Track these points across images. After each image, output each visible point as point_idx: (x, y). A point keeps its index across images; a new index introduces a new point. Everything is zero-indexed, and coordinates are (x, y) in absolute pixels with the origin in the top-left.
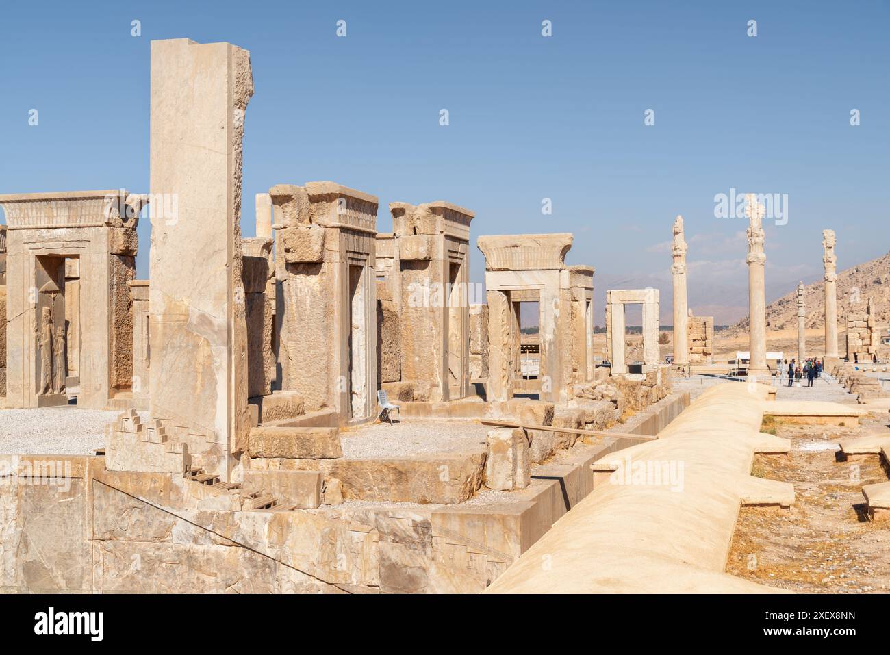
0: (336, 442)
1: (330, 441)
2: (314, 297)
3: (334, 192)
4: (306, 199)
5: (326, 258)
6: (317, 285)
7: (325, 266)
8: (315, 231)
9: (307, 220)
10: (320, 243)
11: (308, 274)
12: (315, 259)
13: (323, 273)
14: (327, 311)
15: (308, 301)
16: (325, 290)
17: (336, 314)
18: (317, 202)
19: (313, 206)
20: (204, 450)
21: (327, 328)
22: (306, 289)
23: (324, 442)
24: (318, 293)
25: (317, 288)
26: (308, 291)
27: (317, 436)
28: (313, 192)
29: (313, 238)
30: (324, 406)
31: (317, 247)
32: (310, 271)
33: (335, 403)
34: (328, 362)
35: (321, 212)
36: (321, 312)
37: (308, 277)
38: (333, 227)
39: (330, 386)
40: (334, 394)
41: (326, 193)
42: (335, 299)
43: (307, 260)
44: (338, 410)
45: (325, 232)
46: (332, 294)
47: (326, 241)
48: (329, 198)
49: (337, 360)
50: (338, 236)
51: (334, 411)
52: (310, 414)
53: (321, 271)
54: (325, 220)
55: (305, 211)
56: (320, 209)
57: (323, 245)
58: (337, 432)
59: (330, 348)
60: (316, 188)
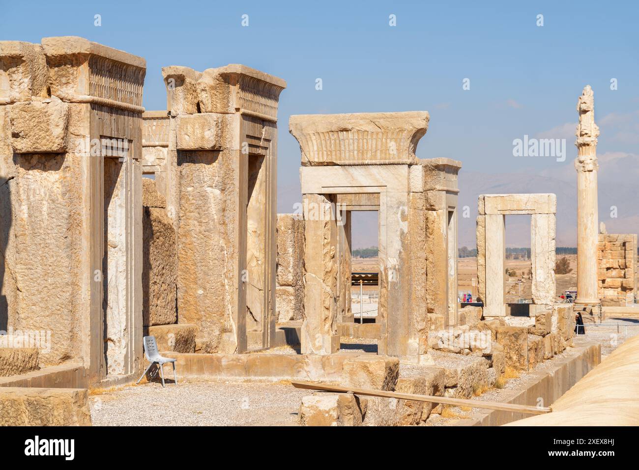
0: (84, 409)
1: (75, 408)
2: (53, 201)
3: (83, 51)
4: (42, 61)
5: (70, 145)
6: (57, 185)
7: (69, 157)
8: (56, 107)
9: (44, 92)
10: (62, 124)
11: (45, 169)
12: (55, 148)
13: (67, 167)
14: (72, 223)
15: (45, 209)
16: (70, 191)
17: (84, 224)
18: (59, 65)
19: (53, 71)
21: (72, 246)
22: (42, 190)
23: (67, 410)
24: (59, 197)
25: (58, 189)
26: (46, 195)
27: (57, 401)
28: (52, 52)
29: (52, 117)
30: (66, 357)
31: (58, 131)
32: (48, 164)
33: (83, 354)
34: (73, 295)
35: (64, 80)
36: (64, 223)
37: (45, 174)
38: (81, 102)
39: (76, 330)
40: (81, 341)
41: (71, 53)
42: (83, 205)
43: (44, 148)
44: (87, 364)
45: (69, 109)
46: (79, 198)
47: (71, 122)
48: (74, 60)
49: (85, 294)
50: (88, 114)
51: (80, 365)
52: (47, 370)
53: (64, 165)
54: (69, 91)
55: (41, 78)
56: (63, 76)
57: (66, 128)
58: (85, 396)
59: (76, 275)
60: (56, 46)
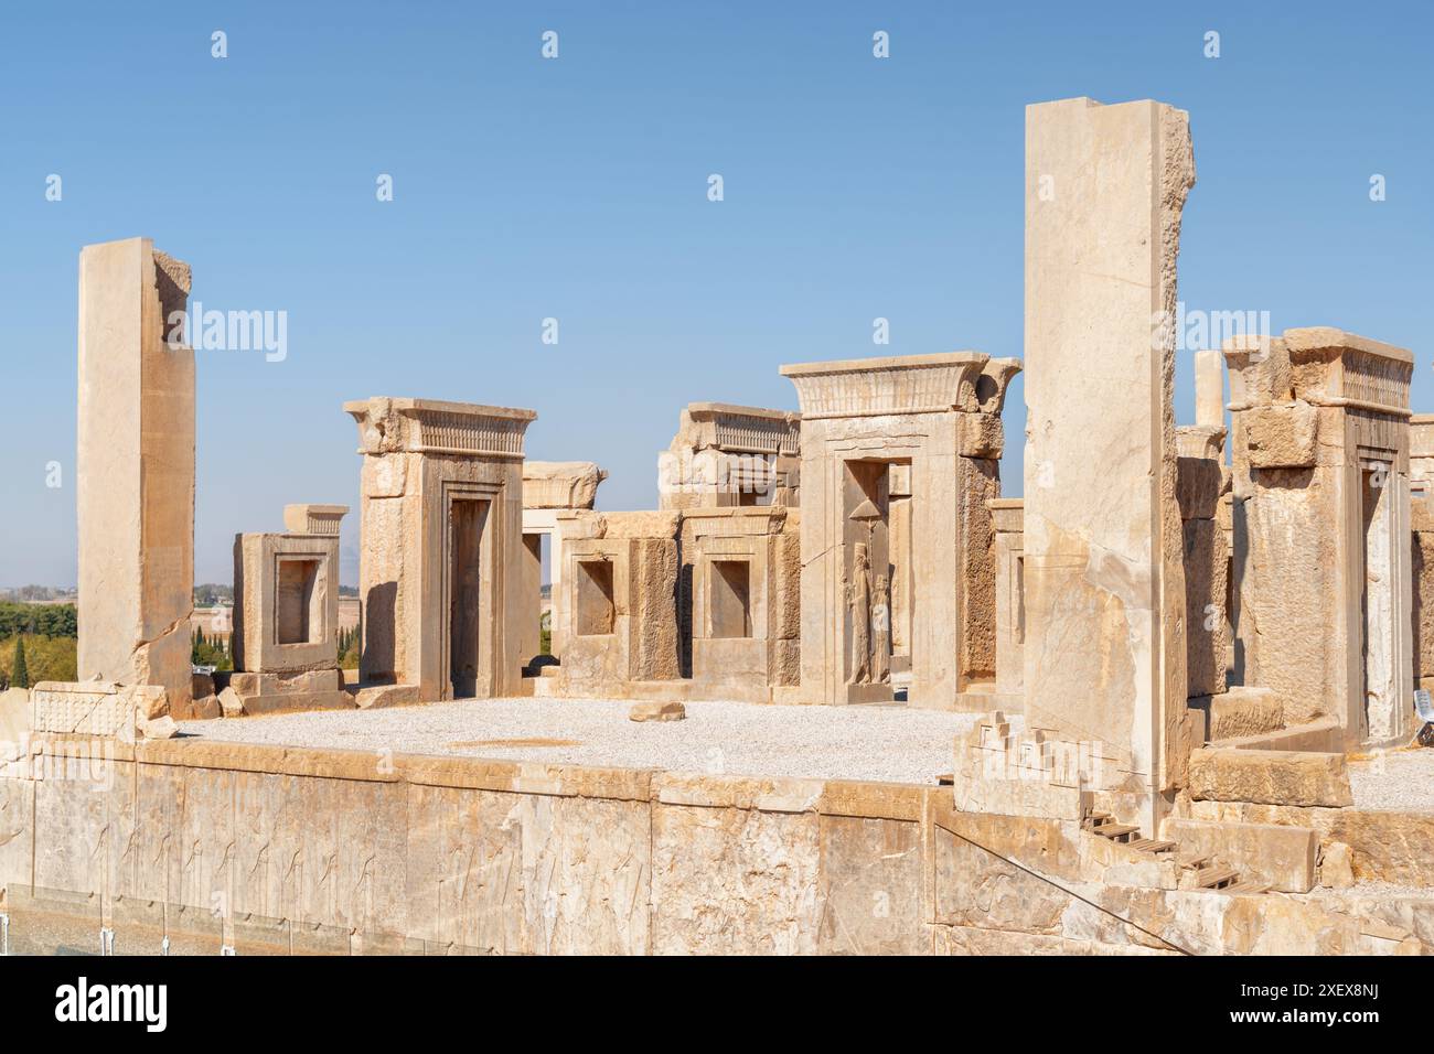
0: (1341, 778)
1: (1330, 777)
2: (1300, 525)
3: (1335, 344)
4: (1286, 358)
5: (1321, 458)
6: (1305, 505)
7: (1319, 473)
8: (1302, 411)
9: (1287, 394)
10: (1310, 434)
11: (1289, 486)
12: (1302, 461)
13: (1316, 484)
14: (1324, 551)
15: (1289, 534)
16: (1320, 513)
17: (1338, 553)
18: (1305, 362)
19: (1298, 370)
20: (1114, 783)
21: (1323, 580)
22: (1286, 513)
23: (1321, 779)
24: (1307, 520)
25: (1305, 511)
26: (1290, 517)
27: (1308, 767)
28: (1296, 346)
29: (1298, 424)
30: (1317, 715)
31: (1306, 441)
32: (1292, 481)
33: (1338, 710)
34: (1325, 639)
35: (1311, 379)
36: (1313, 552)
37: (1289, 493)
38: (1332, 406)
39: (1329, 681)
40: (1336, 695)
41: (1319, 347)
42: (1337, 529)
43: (1288, 462)
44: (1343, 723)
45: (1319, 415)
46: (1332, 521)
47: (1321, 430)
48: (1324, 355)
49: (1340, 637)
50: (1342, 420)
51: (1335, 724)
52: (1294, 729)
53: (1312, 482)
54: (1318, 393)
55: (1283, 378)
56: (1310, 374)
57: (1315, 437)
58: (1343, 762)
59: (1328, 614)
60: (1303, 339)
